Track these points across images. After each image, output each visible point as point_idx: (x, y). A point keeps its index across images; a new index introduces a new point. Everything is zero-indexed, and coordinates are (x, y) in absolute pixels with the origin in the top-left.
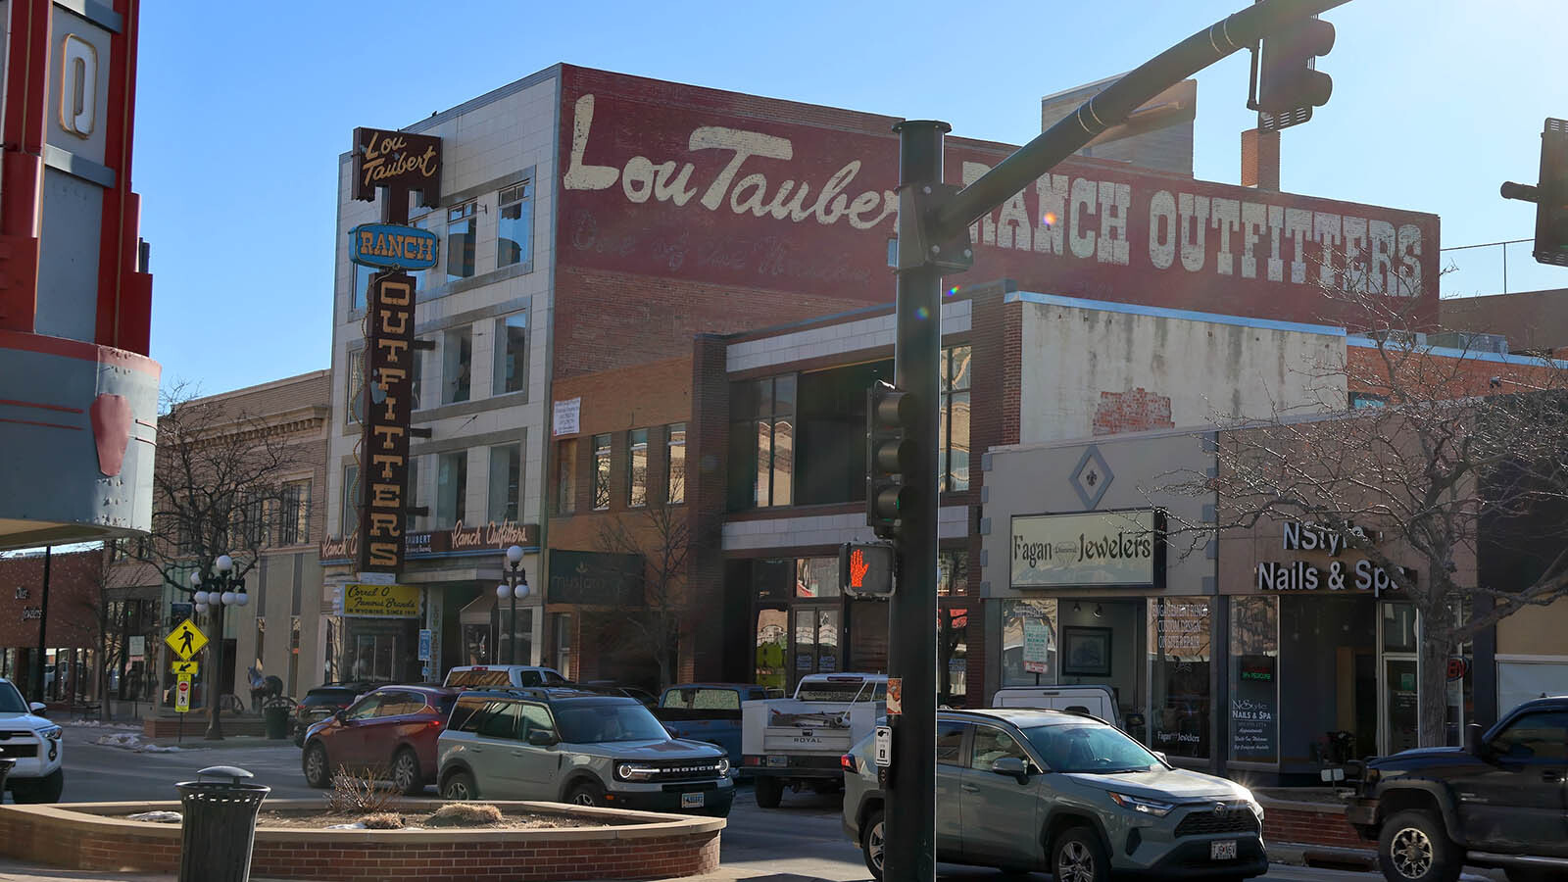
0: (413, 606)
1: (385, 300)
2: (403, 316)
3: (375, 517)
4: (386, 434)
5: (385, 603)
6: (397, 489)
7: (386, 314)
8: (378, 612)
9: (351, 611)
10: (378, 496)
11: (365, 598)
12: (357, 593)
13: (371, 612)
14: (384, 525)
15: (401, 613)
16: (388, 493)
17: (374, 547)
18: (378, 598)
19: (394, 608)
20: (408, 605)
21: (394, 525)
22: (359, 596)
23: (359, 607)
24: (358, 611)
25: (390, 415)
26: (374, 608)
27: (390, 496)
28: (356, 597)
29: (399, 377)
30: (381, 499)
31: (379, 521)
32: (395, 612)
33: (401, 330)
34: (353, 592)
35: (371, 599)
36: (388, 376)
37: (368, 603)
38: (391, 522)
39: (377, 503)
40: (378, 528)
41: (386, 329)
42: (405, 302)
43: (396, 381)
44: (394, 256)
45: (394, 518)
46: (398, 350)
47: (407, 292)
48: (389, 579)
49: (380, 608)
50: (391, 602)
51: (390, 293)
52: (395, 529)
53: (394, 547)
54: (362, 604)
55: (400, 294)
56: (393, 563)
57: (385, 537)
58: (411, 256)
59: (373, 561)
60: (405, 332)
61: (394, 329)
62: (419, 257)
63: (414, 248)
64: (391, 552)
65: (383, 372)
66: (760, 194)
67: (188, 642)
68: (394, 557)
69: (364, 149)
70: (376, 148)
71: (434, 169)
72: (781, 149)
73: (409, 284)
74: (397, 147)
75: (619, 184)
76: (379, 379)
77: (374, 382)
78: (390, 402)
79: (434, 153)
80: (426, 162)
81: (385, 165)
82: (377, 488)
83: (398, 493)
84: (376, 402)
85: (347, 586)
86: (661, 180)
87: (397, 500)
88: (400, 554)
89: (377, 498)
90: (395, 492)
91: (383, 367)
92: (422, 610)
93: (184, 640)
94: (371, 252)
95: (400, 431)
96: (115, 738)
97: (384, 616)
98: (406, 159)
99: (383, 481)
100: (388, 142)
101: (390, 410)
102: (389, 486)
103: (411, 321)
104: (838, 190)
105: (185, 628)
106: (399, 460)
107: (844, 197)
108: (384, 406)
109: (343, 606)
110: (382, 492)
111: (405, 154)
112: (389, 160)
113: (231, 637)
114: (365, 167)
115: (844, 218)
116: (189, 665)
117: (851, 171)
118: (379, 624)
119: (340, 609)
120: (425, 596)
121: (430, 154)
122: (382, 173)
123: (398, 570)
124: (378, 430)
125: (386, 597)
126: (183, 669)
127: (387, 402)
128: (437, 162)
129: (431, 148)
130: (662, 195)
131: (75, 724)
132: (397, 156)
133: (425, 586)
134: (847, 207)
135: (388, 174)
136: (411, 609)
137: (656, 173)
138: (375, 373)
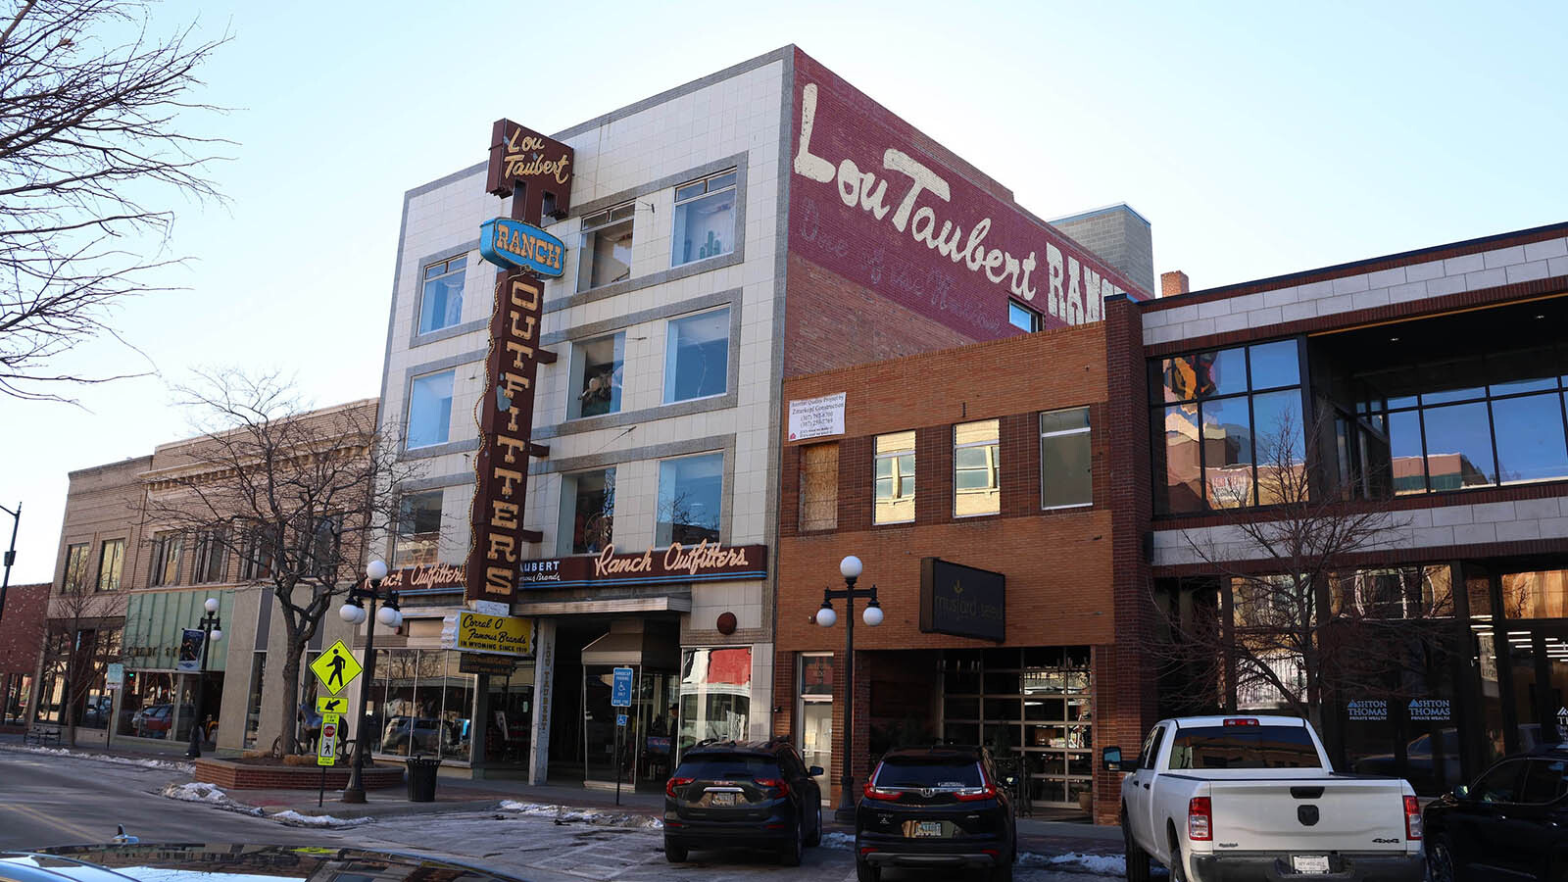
0: (524, 642)
1: (515, 301)
2: (531, 321)
3: (493, 538)
4: (508, 446)
5: (498, 637)
6: (514, 508)
7: (515, 316)
8: (491, 647)
9: (465, 643)
10: (497, 514)
11: (480, 631)
12: (472, 624)
13: (484, 646)
14: (501, 548)
15: (512, 650)
16: (507, 512)
17: (491, 572)
18: (491, 631)
19: (506, 644)
20: (520, 641)
21: (510, 549)
22: (474, 627)
23: (473, 640)
24: (471, 644)
25: (512, 426)
26: (487, 642)
27: (507, 515)
28: (470, 628)
29: (522, 386)
30: (499, 518)
31: (497, 543)
32: (506, 648)
33: (528, 336)
34: (468, 622)
35: (485, 631)
36: (514, 383)
37: (481, 636)
38: (508, 545)
39: (495, 522)
40: (495, 551)
41: (515, 332)
42: (533, 306)
43: (520, 389)
44: (526, 257)
45: (510, 540)
46: (525, 356)
47: (536, 296)
48: (502, 610)
49: (492, 642)
50: (504, 636)
51: (521, 294)
52: (511, 554)
53: (508, 573)
54: (478, 637)
55: (528, 297)
56: (507, 591)
57: (502, 562)
58: (541, 260)
59: (489, 588)
60: (532, 337)
61: (522, 333)
62: (548, 263)
63: (544, 252)
64: (505, 578)
65: (510, 377)
66: (931, 225)
67: (338, 671)
68: (509, 585)
69: (506, 141)
70: (518, 143)
71: (566, 178)
72: (942, 189)
73: (538, 288)
74: (536, 147)
75: (835, 180)
76: (504, 384)
77: (500, 387)
78: (514, 411)
79: (567, 162)
80: (560, 170)
81: (525, 162)
82: (498, 505)
83: (515, 513)
84: (501, 410)
85: (462, 614)
86: (865, 191)
87: (515, 520)
88: (514, 582)
89: (496, 517)
90: (513, 512)
91: (510, 372)
92: (532, 647)
93: (334, 667)
94: (506, 247)
95: (520, 444)
96: (190, 790)
97: (497, 652)
98: (543, 161)
99: (502, 499)
100: (529, 142)
101: (513, 421)
102: (507, 505)
103: (537, 327)
104: (978, 241)
105: (336, 651)
106: (518, 476)
107: (981, 248)
108: (507, 415)
109: (457, 638)
110: (501, 511)
111: (542, 156)
112: (528, 158)
113: (217, 668)
114: (507, 159)
115: (983, 267)
116: (338, 702)
117: (985, 227)
118: (489, 661)
119: (454, 640)
120: (536, 632)
121: (563, 162)
122: (521, 169)
123: (511, 600)
124: (501, 440)
125: (500, 630)
126: (330, 706)
127: (510, 411)
128: (568, 170)
129: (565, 156)
130: (866, 205)
131: (36, 750)
132: (535, 156)
133: (536, 620)
134: (984, 259)
135: (526, 172)
136: (522, 645)
137: (862, 180)
138: (502, 376)
